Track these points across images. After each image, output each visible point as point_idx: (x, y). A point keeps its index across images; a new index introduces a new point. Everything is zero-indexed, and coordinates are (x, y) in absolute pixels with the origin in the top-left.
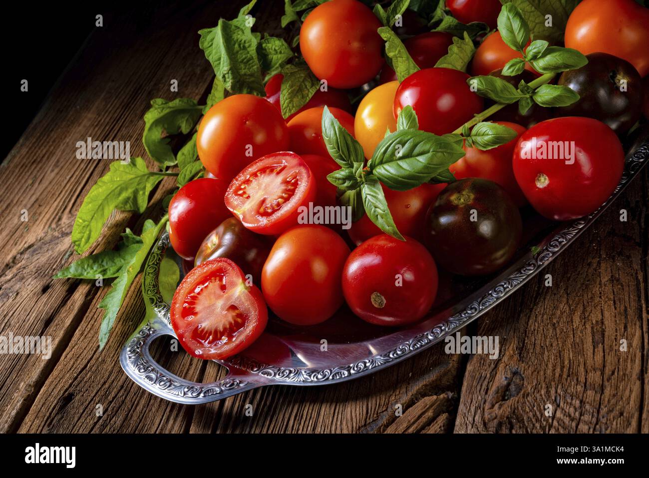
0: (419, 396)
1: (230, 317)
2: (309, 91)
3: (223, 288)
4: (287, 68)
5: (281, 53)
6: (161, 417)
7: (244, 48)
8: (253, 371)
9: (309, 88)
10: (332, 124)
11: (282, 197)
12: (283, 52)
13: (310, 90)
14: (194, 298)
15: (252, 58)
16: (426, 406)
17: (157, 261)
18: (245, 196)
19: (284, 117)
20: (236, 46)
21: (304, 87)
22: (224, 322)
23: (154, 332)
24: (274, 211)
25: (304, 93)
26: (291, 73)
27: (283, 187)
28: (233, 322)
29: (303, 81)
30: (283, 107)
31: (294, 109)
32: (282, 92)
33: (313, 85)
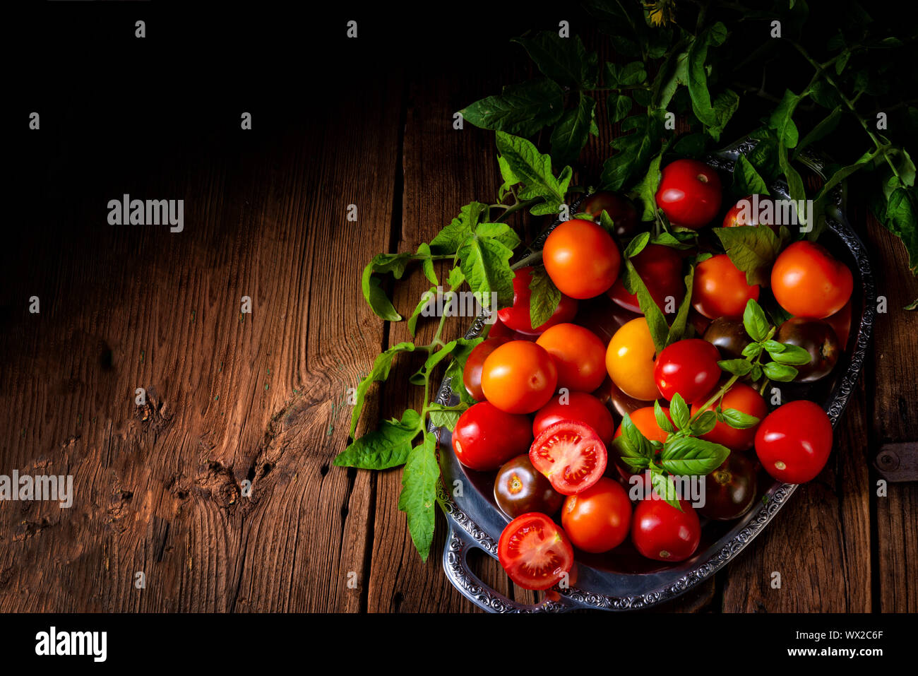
1: (549, 559)
3: (541, 536)
4: (533, 281)
7: (503, 277)
9: (552, 300)
11: (584, 469)
14: (517, 543)
15: (509, 287)
18: (549, 459)
20: (496, 276)
21: (548, 299)
22: (544, 563)
25: (549, 305)
26: (537, 286)
27: (583, 458)
28: (551, 563)
29: (547, 293)
30: (532, 321)
31: (542, 322)
32: (532, 307)
33: (555, 296)
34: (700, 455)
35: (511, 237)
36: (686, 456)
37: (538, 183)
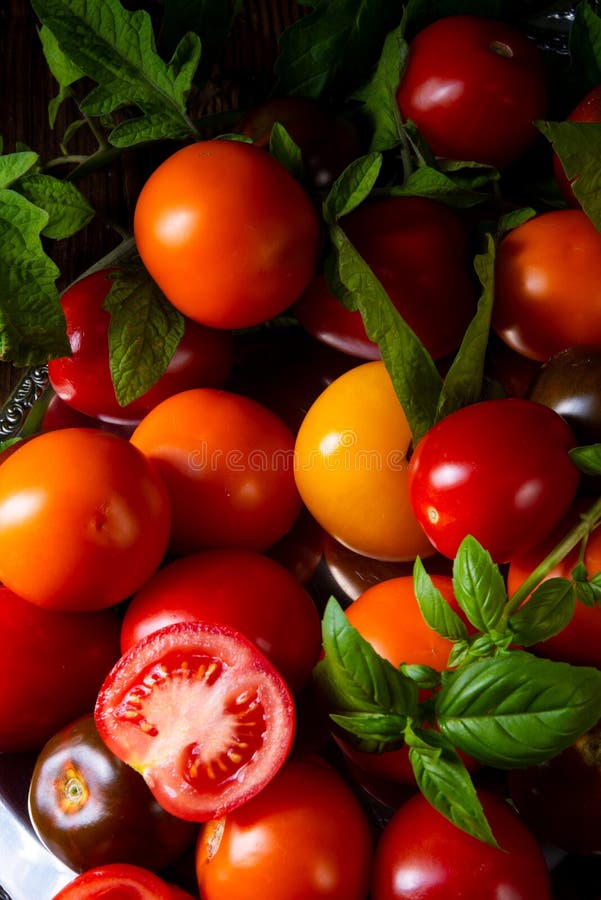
2: (165, 342)
9: (163, 335)
11: (236, 750)
13: (168, 341)
18: (145, 726)
19: (120, 403)
21: (153, 332)
25: (156, 348)
26: (123, 303)
27: (230, 722)
29: (149, 319)
30: (117, 386)
31: (141, 388)
32: (113, 352)
33: (170, 325)
34: (539, 702)
35: (72, 205)
36: (503, 705)
37: (126, 78)
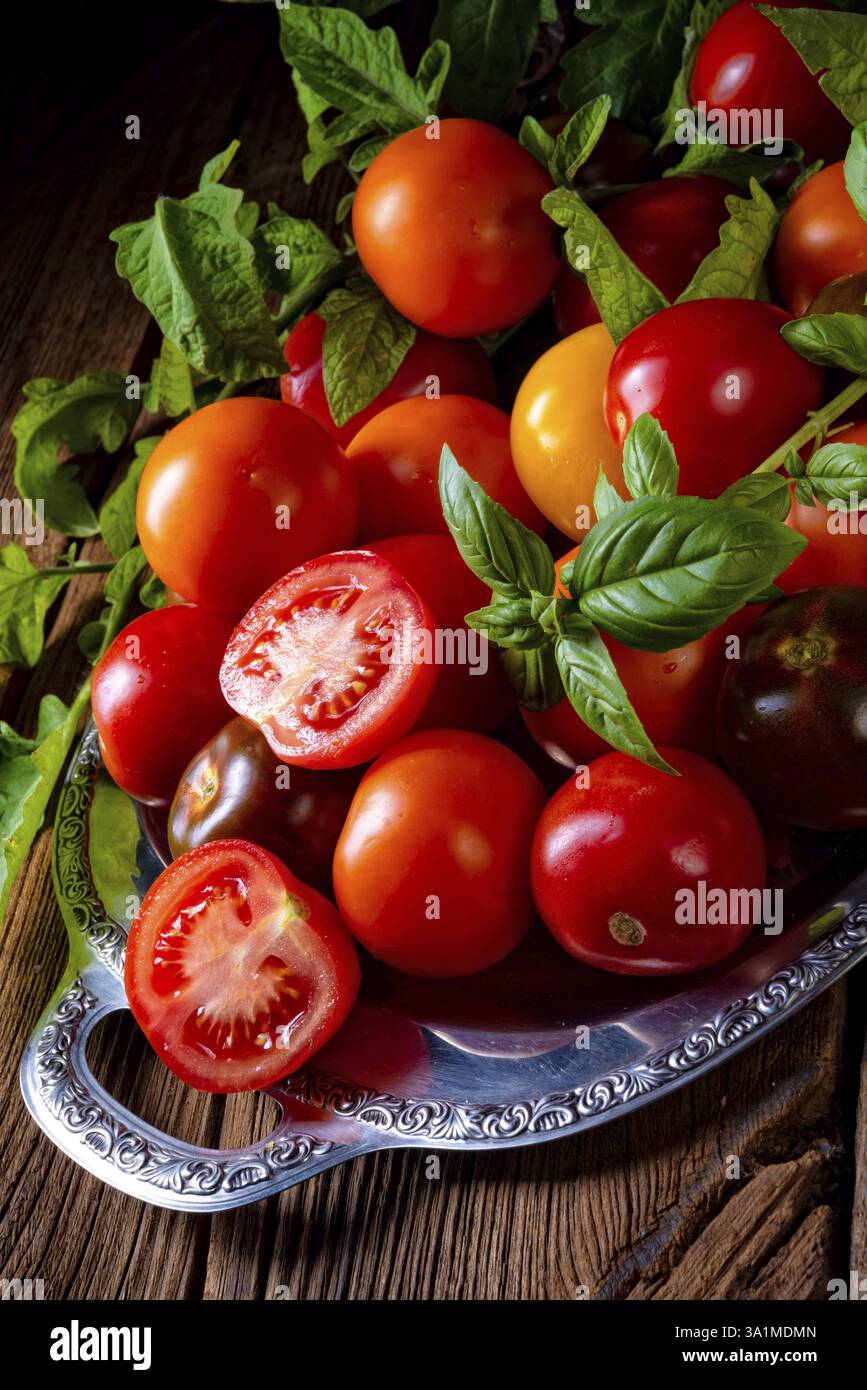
0: (753, 1160)
1: (268, 986)
2: (390, 353)
3: (244, 914)
4: (332, 302)
5: (310, 251)
6: (134, 1227)
7: (225, 266)
8: (340, 1110)
9: (389, 346)
10: (468, 494)
11: (359, 678)
12: (314, 249)
13: (394, 352)
14: (176, 942)
15: (245, 289)
16: (773, 1191)
17: (82, 807)
18: (269, 674)
19: (336, 422)
20: (205, 262)
21: (377, 344)
22: (257, 1000)
23: (93, 1004)
24: (346, 715)
25: (380, 360)
26: (343, 313)
27: (356, 651)
28: (278, 999)
29: (374, 331)
30: (332, 397)
31: (359, 401)
32: (327, 361)
33: (397, 337)
35: (318, 251)
